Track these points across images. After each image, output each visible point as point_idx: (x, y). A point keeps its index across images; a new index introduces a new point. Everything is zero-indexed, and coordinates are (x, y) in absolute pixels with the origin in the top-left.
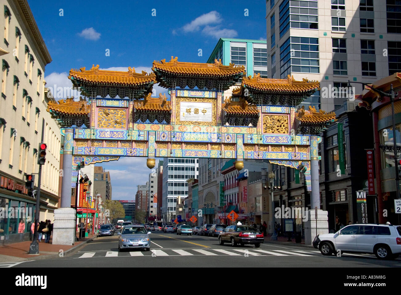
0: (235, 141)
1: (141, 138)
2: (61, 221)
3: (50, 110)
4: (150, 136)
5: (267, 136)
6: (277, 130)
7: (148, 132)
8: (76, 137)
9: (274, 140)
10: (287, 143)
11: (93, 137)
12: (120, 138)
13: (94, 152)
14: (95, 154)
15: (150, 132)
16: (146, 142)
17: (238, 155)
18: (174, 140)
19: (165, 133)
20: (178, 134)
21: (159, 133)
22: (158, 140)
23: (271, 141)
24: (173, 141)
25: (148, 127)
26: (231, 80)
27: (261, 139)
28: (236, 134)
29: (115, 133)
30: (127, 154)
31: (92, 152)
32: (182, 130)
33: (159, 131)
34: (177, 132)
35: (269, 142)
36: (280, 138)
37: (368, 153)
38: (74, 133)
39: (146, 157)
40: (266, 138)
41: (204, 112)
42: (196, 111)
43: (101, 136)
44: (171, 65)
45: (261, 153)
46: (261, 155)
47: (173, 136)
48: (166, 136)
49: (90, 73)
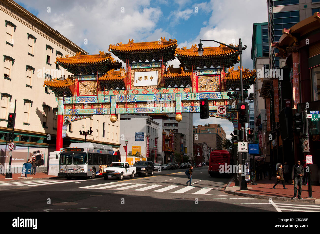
0: (174, 99)
1: (106, 101)
2: (53, 160)
3: (46, 85)
4: (112, 99)
5: (200, 94)
6: (210, 88)
7: (111, 96)
8: (65, 103)
9: (206, 96)
10: (217, 98)
11: (75, 102)
12: (92, 102)
13: (75, 112)
14: (76, 113)
15: (112, 96)
16: (109, 104)
17: (177, 110)
18: (129, 101)
19: (123, 96)
20: (132, 96)
21: (118, 97)
22: (118, 102)
23: (204, 97)
24: (127, 102)
25: (111, 92)
26: (169, 52)
27: (195, 96)
28: (175, 94)
29: (89, 98)
30: (96, 113)
31: (74, 112)
32: (135, 93)
33: (118, 95)
34: (131, 95)
35: (202, 98)
36: (211, 95)
37: (286, 102)
38: (64, 100)
39: (109, 114)
40: (199, 95)
41: (152, 78)
42: (146, 78)
43: (80, 101)
44: (127, 46)
45: (195, 107)
46: (195, 109)
47: (127, 98)
48: (123, 98)
49: (73, 58)
